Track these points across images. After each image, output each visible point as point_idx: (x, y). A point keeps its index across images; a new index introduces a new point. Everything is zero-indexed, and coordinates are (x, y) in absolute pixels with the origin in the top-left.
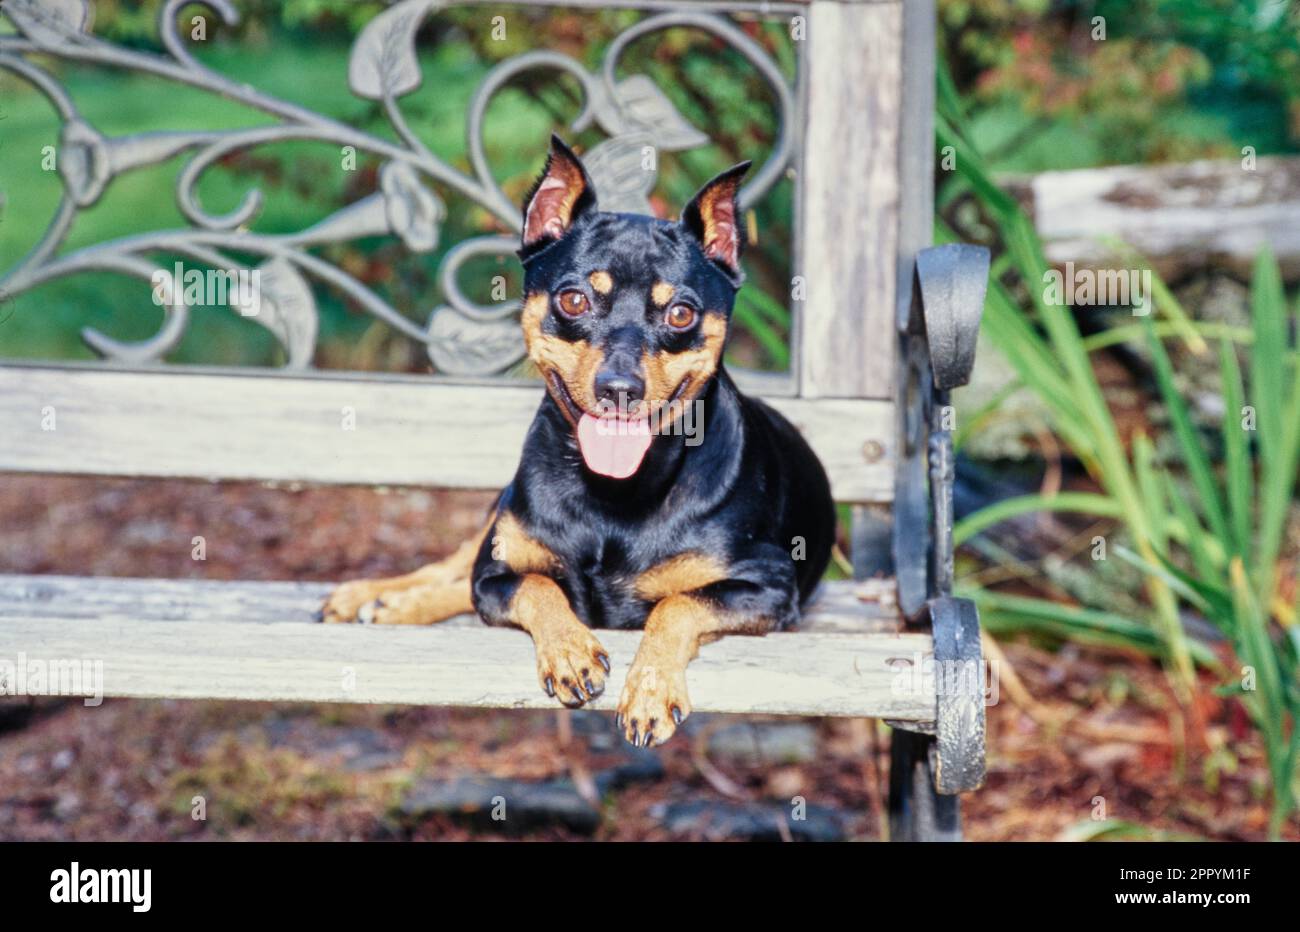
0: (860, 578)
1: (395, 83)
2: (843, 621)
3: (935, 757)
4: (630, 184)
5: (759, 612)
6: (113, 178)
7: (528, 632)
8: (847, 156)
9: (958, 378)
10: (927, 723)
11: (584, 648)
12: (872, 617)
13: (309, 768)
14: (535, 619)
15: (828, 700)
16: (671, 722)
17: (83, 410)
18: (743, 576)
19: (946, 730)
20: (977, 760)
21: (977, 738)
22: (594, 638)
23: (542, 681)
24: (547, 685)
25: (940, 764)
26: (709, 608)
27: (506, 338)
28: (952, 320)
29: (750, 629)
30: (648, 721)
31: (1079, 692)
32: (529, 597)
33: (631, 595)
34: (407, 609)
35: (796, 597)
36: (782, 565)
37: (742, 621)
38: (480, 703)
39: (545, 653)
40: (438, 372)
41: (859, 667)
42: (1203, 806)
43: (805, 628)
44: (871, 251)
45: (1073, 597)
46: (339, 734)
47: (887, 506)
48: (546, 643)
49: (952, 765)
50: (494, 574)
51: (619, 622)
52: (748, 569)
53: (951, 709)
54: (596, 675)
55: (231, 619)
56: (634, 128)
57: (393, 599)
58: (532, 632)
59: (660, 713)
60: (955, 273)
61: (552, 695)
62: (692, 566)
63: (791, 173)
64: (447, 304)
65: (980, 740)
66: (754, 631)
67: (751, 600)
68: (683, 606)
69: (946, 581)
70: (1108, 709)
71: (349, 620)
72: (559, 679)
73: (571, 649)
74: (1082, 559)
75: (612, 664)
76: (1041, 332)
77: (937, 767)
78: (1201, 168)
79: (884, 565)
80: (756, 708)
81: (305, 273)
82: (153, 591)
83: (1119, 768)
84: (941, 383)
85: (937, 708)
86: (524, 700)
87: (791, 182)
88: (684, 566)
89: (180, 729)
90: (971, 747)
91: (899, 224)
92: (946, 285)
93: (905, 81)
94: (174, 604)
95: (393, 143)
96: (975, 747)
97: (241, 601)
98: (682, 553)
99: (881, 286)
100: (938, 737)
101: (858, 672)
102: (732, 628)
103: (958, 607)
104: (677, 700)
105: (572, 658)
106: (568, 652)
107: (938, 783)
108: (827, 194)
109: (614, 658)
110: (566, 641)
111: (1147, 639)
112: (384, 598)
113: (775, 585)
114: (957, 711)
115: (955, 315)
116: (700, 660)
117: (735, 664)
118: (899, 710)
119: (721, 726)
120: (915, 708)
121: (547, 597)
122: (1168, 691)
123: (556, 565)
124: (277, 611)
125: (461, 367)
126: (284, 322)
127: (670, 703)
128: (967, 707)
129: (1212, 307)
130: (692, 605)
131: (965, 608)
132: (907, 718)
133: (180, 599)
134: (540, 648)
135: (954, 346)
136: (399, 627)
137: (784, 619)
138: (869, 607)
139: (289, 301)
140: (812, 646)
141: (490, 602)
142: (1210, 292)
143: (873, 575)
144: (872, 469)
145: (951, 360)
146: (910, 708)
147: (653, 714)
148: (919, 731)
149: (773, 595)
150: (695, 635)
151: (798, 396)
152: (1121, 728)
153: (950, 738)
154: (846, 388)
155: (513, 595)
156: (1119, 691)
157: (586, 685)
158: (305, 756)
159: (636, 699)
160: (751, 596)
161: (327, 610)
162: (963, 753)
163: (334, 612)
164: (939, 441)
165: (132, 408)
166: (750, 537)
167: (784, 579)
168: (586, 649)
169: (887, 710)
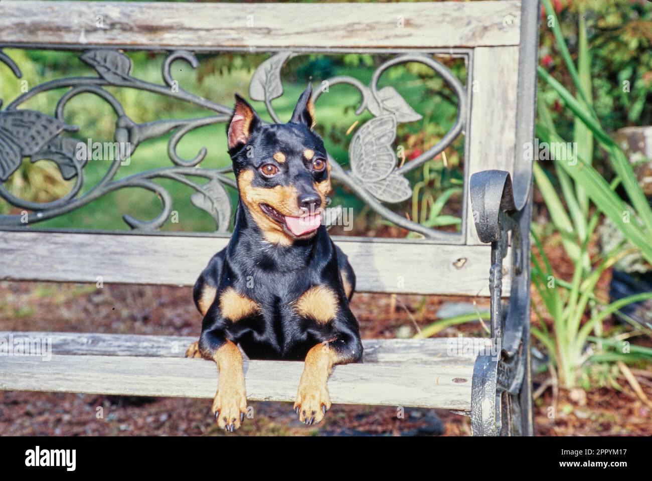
1: (272, 95)
4: (383, 140)
8: (492, 123)
10: (467, 411)
15: (419, 399)
16: (321, 412)
17: (122, 253)
19: (475, 415)
21: (490, 419)
25: (472, 432)
28: (484, 208)
30: (312, 412)
41: (439, 382)
49: (478, 433)
53: (478, 404)
56: (385, 112)
60: (486, 185)
63: (463, 132)
65: (492, 420)
80: (383, 403)
85: (472, 404)
87: (464, 137)
91: (515, 157)
92: (482, 191)
93: (520, 85)
94: (153, 347)
96: (490, 424)
100: (471, 418)
101: (438, 384)
104: (325, 401)
108: (480, 143)
114: (481, 406)
118: (454, 404)
120: (463, 404)
126: (215, 209)
127: (321, 403)
132: (458, 409)
133: (157, 344)
139: (218, 200)
145: (485, 228)
146: (460, 404)
151: (465, 245)
153: (477, 419)
159: (305, 401)
165: (143, 253)
169: (449, 404)
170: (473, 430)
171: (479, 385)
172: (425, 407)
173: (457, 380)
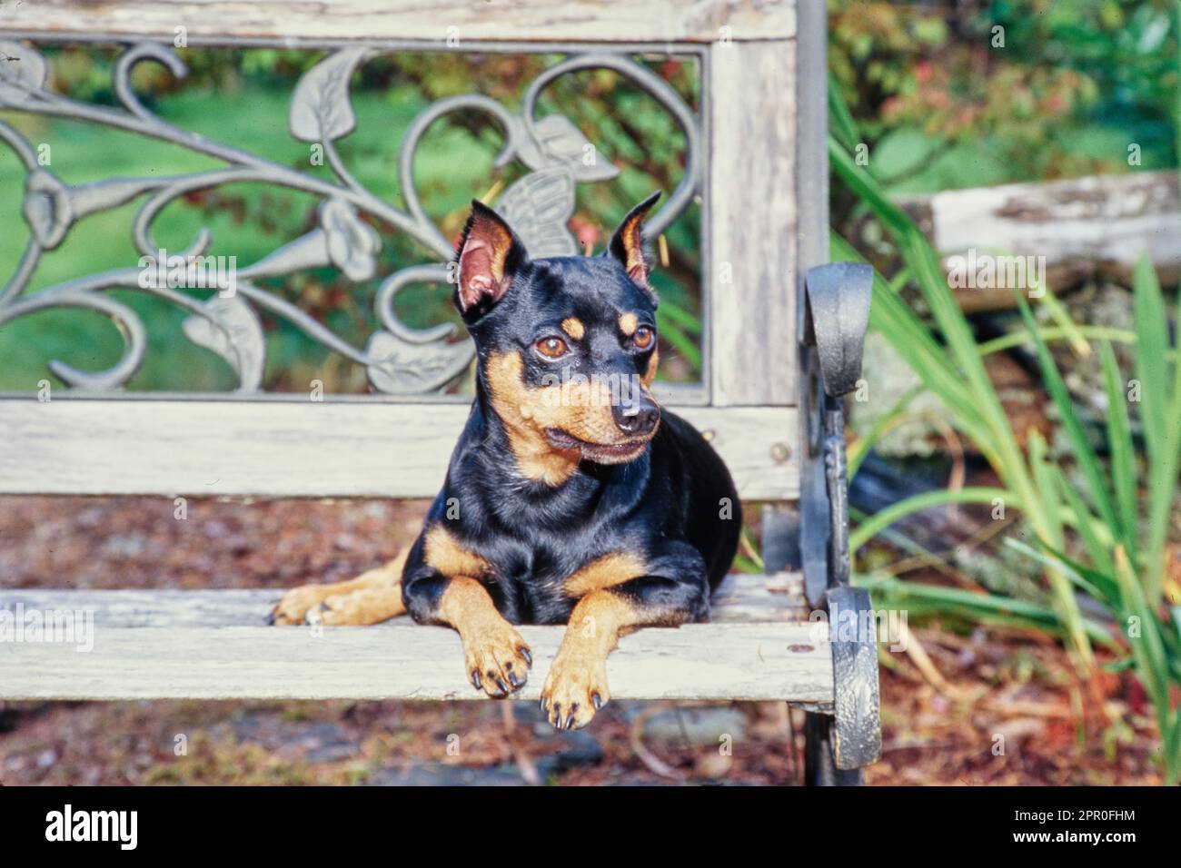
0: (770, 571)
1: (332, 129)
2: (754, 612)
3: (834, 736)
4: (550, 214)
5: (674, 606)
6: (74, 222)
7: (456, 630)
8: (750, 182)
9: (846, 385)
10: (826, 705)
11: (507, 643)
12: (781, 607)
13: (274, 761)
14: (462, 617)
15: (732, 686)
16: (591, 707)
17: (51, 436)
18: (658, 573)
19: (844, 710)
20: (872, 737)
21: (872, 717)
22: (516, 633)
23: (470, 676)
24: (475, 678)
25: (838, 741)
26: (628, 603)
27: (439, 359)
28: (839, 332)
29: (665, 621)
30: (570, 706)
31: (987, 671)
32: (456, 598)
33: (559, 595)
34: (351, 611)
35: (707, 591)
36: (694, 562)
37: (659, 615)
38: (413, 696)
39: (472, 649)
40: (378, 391)
41: (762, 654)
42: (1104, 775)
43: (717, 619)
44: (773, 270)
45: (982, 585)
46: (302, 729)
47: (794, 504)
48: (472, 639)
49: (850, 743)
50: (423, 577)
51: (546, 618)
52: (664, 565)
53: (848, 690)
54: (519, 668)
55: (190, 625)
56: (553, 163)
57: (337, 602)
58: (460, 629)
59: (581, 698)
60: (841, 289)
61: (479, 688)
62: (615, 564)
63: (698, 200)
64: (385, 329)
65: (875, 718)
66: (671, 623)
67: (666, 595)
68: (605, 601)
69: (843, 573)
70: (1014, 688)
71: (298, 623)
72: (485, 673)
73: (496, 644)
74: (988, 548)
75: (534, 657)
76: (939, 338)
77: (836, 744)
78: (1087, 184)
79: (792, 560)
80: (668, 694)
81: (253, 304)
82: (117, 601)
83: (1025, 742)
84: (831, 391)
85: (835, 690)
86: (455, 692)
87: (698, 208)
88: (608, 565)
89: (155, 728)
90: (866, 725)
91: (798, 244)
92: (832, 300)
93: (800, 112)
94: (137, 613)
95: (332, 183)
96: (871, 724)
97: (199, 608)
98: (606, 553)
99: (784, 302)
100: (836, 716)
101: (762, 658)
102: (649, 621)
103: (853, 595)
104: (598, 687)
105: (496, 653)
106: (493, 647)
107: (837, 759)
108: (731, 218)
109: (535, 653)
110: (491, 637)
111: (1050, 621)
112: (329, 602)
113: (689, 580)
114: (853, 693)
115: (842, 327)
116: (617, 651)
117: (648, 654)
118: (800, 692)
119: (654, 712)
120: (815, 691)
121: (473, 597)
122: (1070, 668)
123: (488, 571)
124: (232, 616)
125: (398, 386)
126: (234, 348)
127: (591, 690)
128: (862, 689)
129: (1100, 312)
130: (613, 601)
131: (859, 597)
132: (807, 700)
133: (143, 608)
134: (467, 644)
135: (842, 355)
136: (341, 628)
137: (697, 612)
138: (780, 598)
139: (239, 330)
140: (719, 636)
141: (420, 603)
142: (1098, 299)
143: (783, 569)
144: (780, 470)
145: (840, 369)
146: (810, 690)
147: (575, 699)
148: (820, 712)
149: (686, 589)
150: (616, 628)
151: (710, 405)
152: (1026, 705)
153: (848, 718)
154: (754, 397)
155: (441, 595)
156: (1025, 671)
157: (510, 677)
158: (269, 749)
159: (559, 687)
160: (667, 591)
161: (277, 614)
162: (860, 731)
163: (283, 615)
164: (834, 443)
165: (96, 433)
166: (663, 534)
167: (696, 574)
168: (510, 643)
169: (790, 693)
170: (841, 739)
171: (847, 654)
172: (746, 699)
173: (795, 648)
